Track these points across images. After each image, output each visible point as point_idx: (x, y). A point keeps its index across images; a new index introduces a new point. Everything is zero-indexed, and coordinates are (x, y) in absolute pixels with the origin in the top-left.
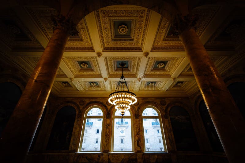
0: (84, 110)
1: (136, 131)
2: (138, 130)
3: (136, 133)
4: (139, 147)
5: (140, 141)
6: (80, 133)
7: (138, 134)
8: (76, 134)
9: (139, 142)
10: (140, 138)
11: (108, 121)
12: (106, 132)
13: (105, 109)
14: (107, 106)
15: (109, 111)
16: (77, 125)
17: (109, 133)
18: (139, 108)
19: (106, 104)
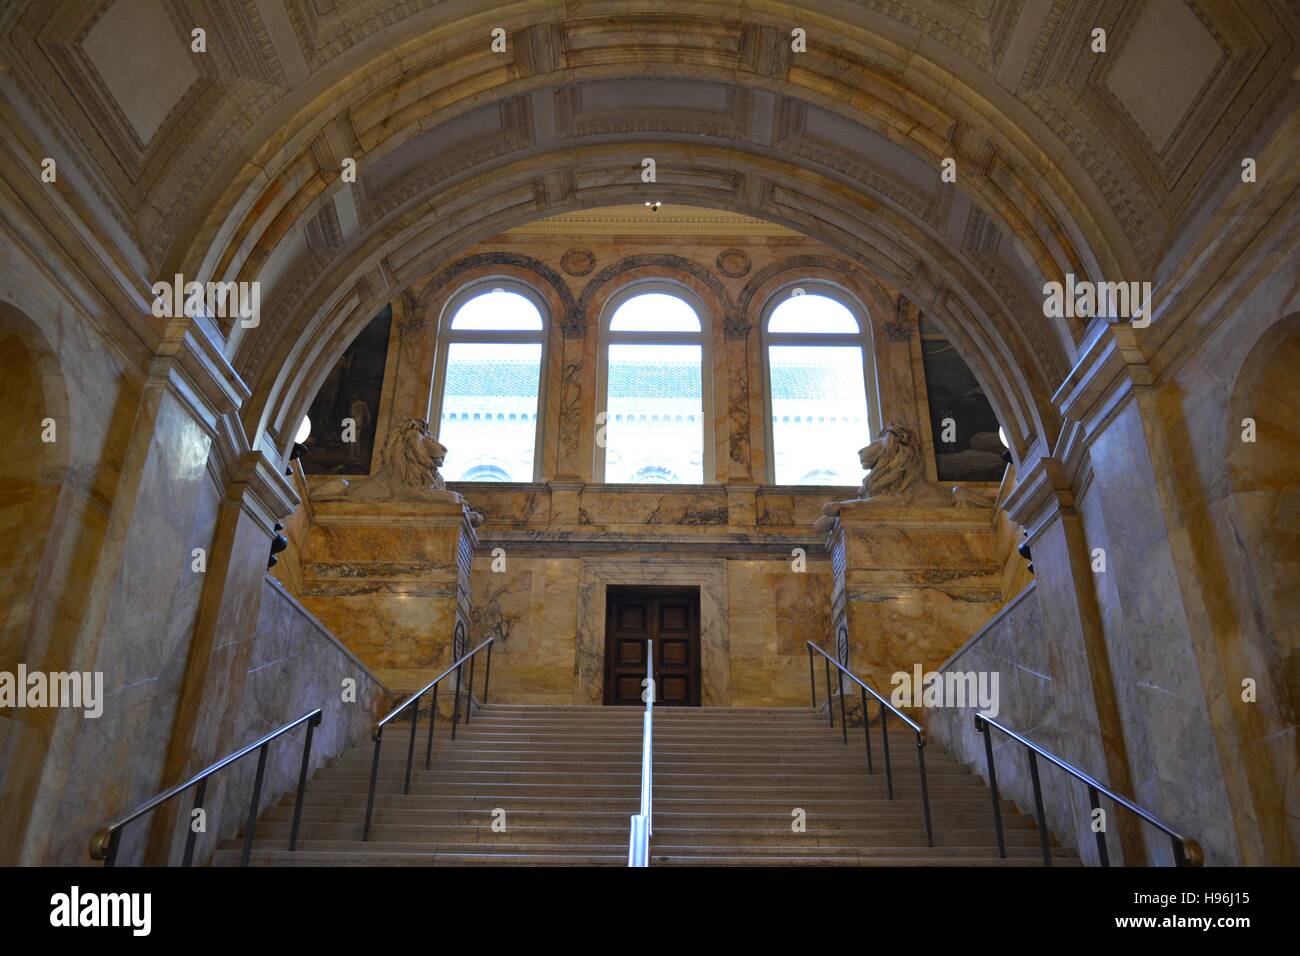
0: (436, 299)
1: (730, 397)
2: (737, 391)
3: (726, 406)
4: (738, 464)
5: (748, 440)
6: (421, 403)
7: (738, 410)
8: (403, 404)
9: (742, 443)
10: (748, 422)
11: (573, 350)
12: (564, 399)
13: (554, 294)
14: (564, 276)
15: (581, 300)
16: (402, 367)
17: (578, 404)
18: (750, 290)
19: (558, 269)
